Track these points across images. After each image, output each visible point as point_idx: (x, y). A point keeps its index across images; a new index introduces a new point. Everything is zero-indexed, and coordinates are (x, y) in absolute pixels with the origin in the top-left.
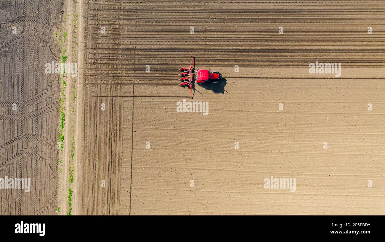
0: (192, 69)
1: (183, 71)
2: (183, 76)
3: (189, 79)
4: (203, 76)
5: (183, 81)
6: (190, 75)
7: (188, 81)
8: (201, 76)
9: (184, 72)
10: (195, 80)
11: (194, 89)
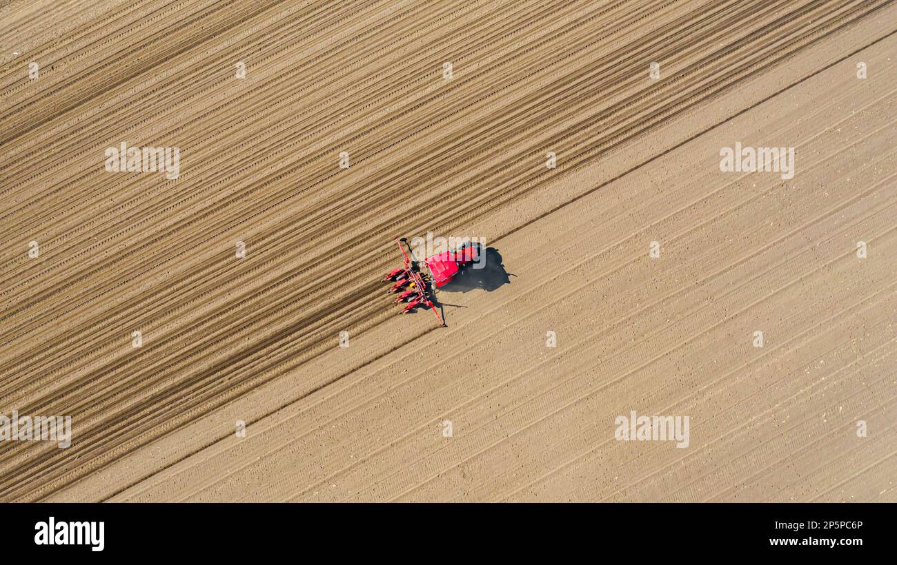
0: (410, 265)
1: (394, 279)
2: (399, 290)
3: (416, 290)
4: (444, 269)
5: (405, 300)
6: (415, 279)
7: (417, 294)
8: (439, 272)
9: (397, 279)
10: (429, 285)
11: (440, 305)
